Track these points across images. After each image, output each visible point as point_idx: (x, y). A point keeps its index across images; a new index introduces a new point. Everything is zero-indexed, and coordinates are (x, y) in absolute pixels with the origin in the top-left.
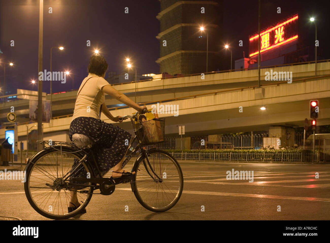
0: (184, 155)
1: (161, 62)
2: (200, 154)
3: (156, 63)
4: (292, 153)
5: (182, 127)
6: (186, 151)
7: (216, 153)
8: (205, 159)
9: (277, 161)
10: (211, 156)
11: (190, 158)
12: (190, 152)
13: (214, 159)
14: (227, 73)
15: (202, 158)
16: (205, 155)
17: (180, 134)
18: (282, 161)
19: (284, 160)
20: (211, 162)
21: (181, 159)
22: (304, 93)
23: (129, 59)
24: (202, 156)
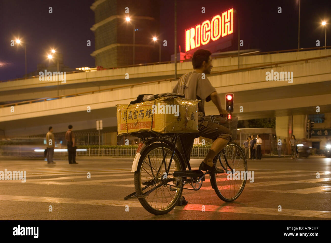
0: (101, 151)
1: (96, 55)
2: (117, 149)
3: (91, 56)
4: (208, 148)
5: (99, 121)
6: (103, 147)
7: (133, 148)
8: (122, 155)
9: (193, 156)
10: (128, 152)
11: (107, 154)
12: (107, 148)
13: (132, 155)
14: (152, 66)
15: (119, 154)
16: (122, 151)
17: (98, 129)
18: (198, 156)
19: (201, 155)
20: (127, 158)
21: (98, 155)
22: (220, 86)
23: (55, 50)
24: (119, 152)
